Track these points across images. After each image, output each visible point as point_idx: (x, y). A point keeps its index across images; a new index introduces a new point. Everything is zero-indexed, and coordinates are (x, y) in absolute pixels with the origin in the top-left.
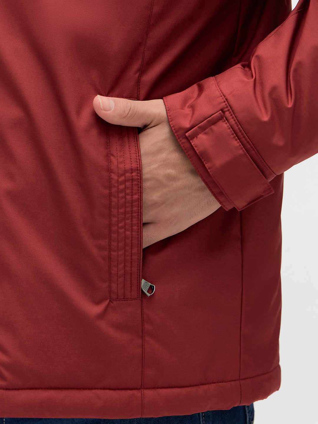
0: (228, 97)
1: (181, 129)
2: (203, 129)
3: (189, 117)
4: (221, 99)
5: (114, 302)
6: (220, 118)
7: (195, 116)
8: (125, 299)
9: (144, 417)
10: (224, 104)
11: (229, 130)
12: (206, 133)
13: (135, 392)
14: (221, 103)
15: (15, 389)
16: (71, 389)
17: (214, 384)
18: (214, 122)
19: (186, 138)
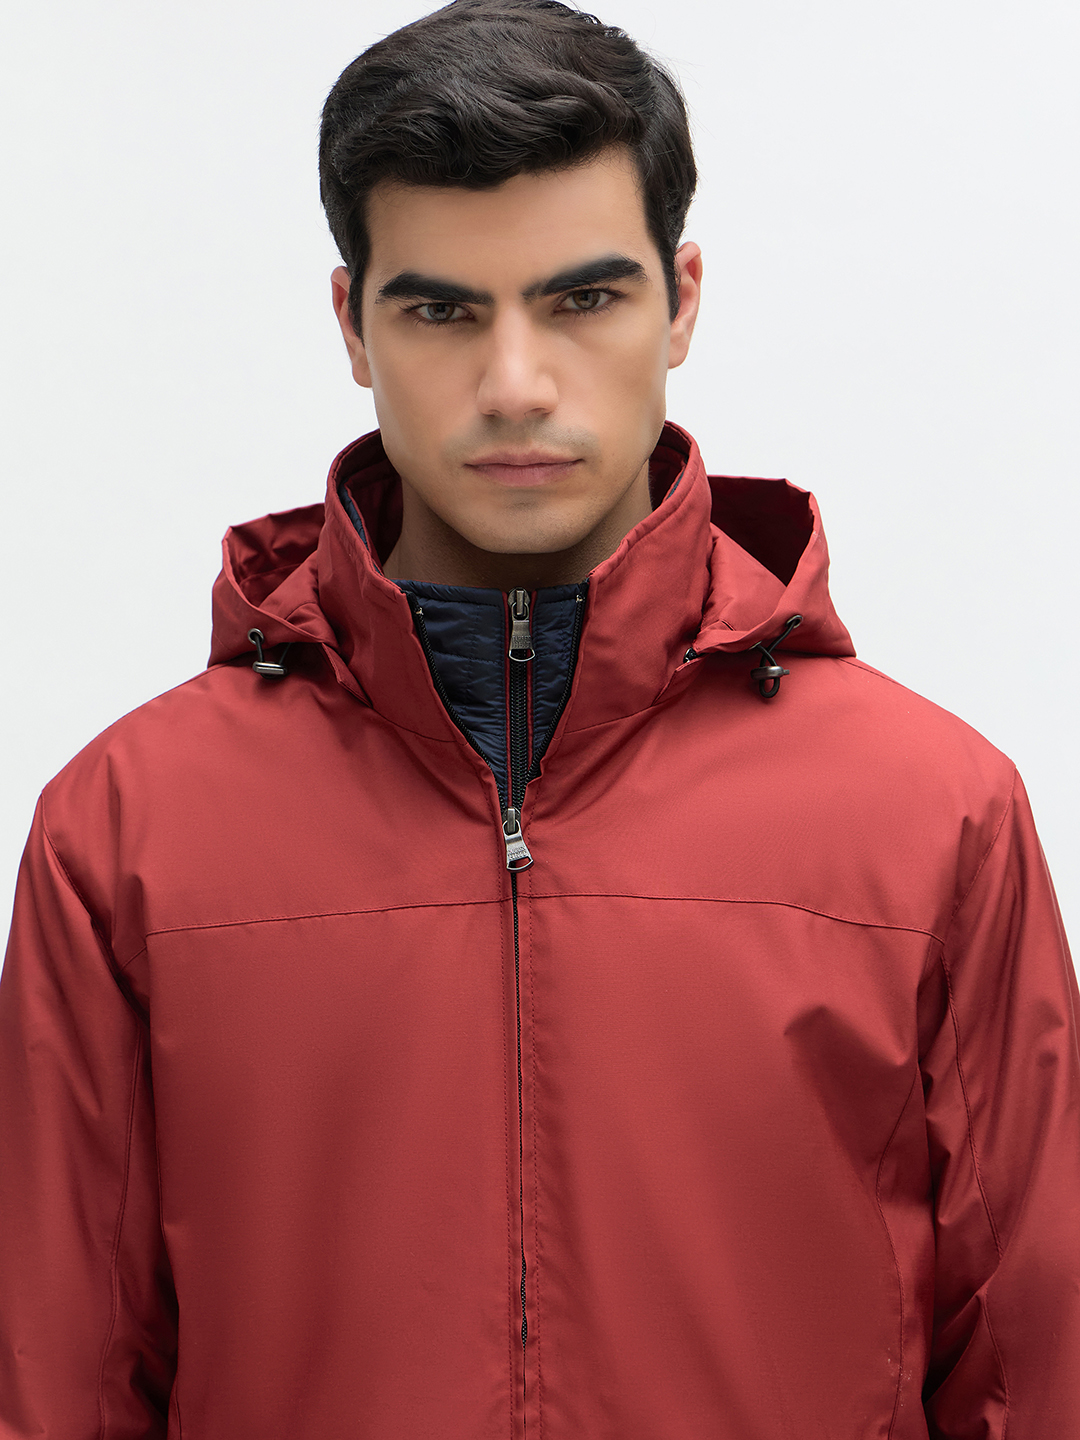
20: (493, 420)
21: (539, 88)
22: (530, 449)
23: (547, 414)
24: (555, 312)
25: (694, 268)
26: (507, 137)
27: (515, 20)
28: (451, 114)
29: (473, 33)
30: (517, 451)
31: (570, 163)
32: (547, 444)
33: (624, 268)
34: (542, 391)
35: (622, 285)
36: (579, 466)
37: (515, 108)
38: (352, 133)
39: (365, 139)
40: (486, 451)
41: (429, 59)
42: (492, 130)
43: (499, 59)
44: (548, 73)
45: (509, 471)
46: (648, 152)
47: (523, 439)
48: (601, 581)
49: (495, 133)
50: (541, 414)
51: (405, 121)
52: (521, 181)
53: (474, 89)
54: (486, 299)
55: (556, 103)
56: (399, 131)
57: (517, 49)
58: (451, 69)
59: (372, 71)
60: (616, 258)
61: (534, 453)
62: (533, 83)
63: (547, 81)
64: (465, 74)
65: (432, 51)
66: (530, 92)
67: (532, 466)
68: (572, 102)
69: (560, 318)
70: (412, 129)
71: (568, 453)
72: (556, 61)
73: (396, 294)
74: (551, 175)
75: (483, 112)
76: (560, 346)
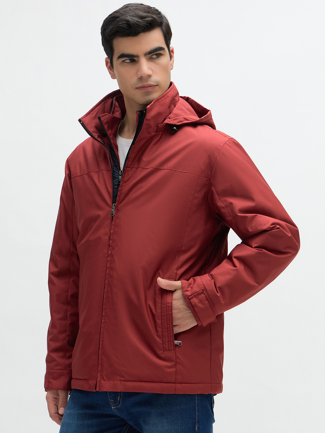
0: (205, 285)
1: (187, 295)
2: (195, 296)
3: (190, 291)
4: (203, 286)
5: (165, 352)
6: (202, 293)
7: (192, 291)
8: (169, 350)
9: (176, 393)
10: (203, 288)
11: (204, 298)
12: (196, 298)
13: (173, 384)
14: (202, 287)
15: (129, 381)
16: (149, 382)
17: (202, 384)
18: (199, 294)
19: (189, 299)
20: (141, 79)
21: (144, 17)
22: (148, 84)
23: (150, 77)
24: (150, 59)
25: (173, 51)
26: (140, 26)
27: (137, 6)
28: (129, 23)
29: (130, 9)
30: (146, 84)
31: (150, 30)
32: (152, 82)
33: (161, 49)
34: (149, 72)
35: (161, 52)
36: (157, 86)
37: (140, 20)
38: (110, 29)
39: (113, 29)
40: (140, 85)
41: (122, 14)
42: (136, 24)
43: (136, 13)
44: (145, 14)
45: (144, 88)
46: (164, 29)
47: (147, 82)
48: (149, 108)
49: (137, 25)
50: (149, 76)
51: (120, 25)
52: (142, 34)
53: (132, 18)
54: (138, 56)
55: (147, 19)
56: (119, 27)
57: (138, 11)
58: (127, 15)
59: (112, 18)
60: (160, 47)
61: (149, 84)
62: (143, 16)
63: (145, 15)
64: (130, 16)
65: (123, 13)
66: (142, 18)
67: (148, 87)
68: (150, 18)
69: (151, 60)
70: (122, 26)
71: (155, 84)
72: (146, 12)
73: (120, 58)
74: (147, 33)
75: (135, 22)
76: (152, 64)
